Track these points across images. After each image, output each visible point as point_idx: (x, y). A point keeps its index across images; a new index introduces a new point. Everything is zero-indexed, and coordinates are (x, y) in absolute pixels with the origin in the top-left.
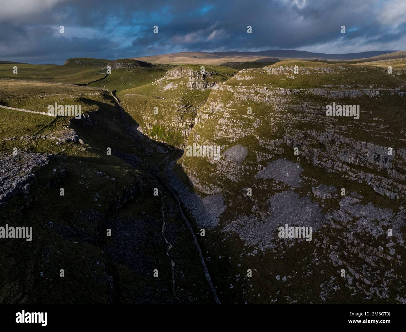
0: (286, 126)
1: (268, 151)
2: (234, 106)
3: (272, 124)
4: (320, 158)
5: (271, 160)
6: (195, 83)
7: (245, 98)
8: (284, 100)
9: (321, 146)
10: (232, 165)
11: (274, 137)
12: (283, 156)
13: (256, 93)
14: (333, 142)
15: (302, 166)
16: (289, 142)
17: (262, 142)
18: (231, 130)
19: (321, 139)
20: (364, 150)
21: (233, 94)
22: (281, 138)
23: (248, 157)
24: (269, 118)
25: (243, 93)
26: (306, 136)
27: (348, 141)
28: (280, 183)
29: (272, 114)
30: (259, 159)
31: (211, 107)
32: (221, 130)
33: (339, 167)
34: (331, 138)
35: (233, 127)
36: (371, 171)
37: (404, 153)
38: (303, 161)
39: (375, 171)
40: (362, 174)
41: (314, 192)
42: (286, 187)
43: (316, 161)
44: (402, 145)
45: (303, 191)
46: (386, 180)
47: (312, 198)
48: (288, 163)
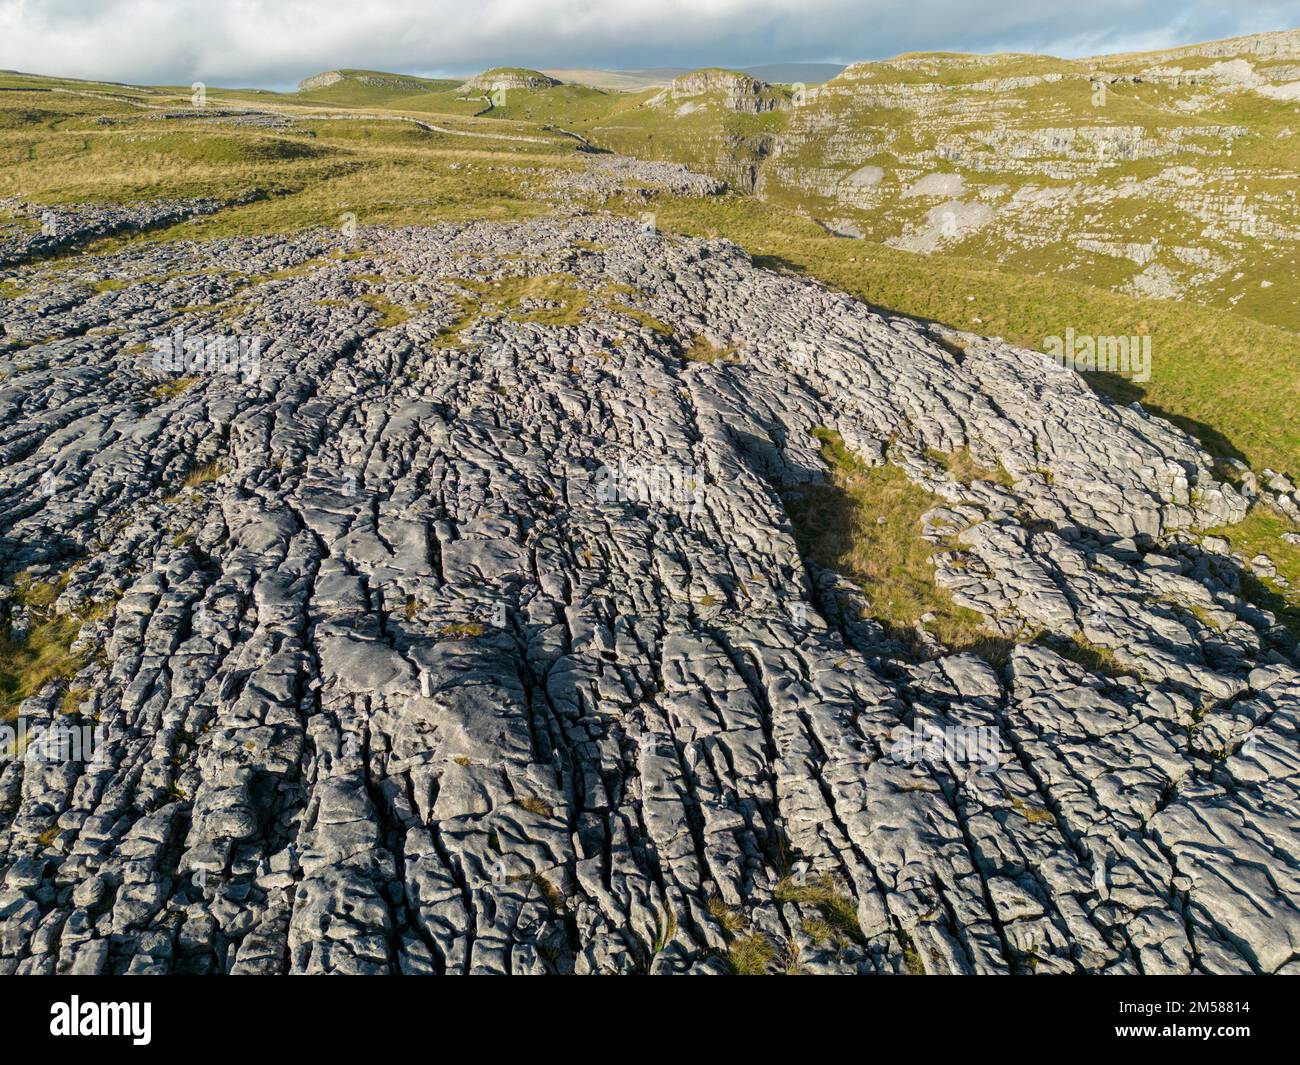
0: (938, 133)
1: (915, 167)
2: (855, 115)
3: (915, 135)
4: (987, 162)
5: (919, 177)
6: (740, 101)
7: (870, 102)
8: (933, 100)
9: (989, 148)
10: (864, 190)
11: (922, 149)
12: (936, 170)
13: (889, 94)
14: (1004, 140)
15: (964, 175)
16: (942, 152)
17: (902, 159)
18: (853, 149)
19: (988, 140)
20: (1042, 138)
21: (851, 97)
22: (931, 148)
23: (884, 178)
24: (909, 127)
25: (868, 95)
26: (968, 140)
27: (1023, 133)
28: (937, 197)
29: (915, 122)
30: (901, 178)
31: (808, 124)
32: (834, 152)
33: (1011, 165)
34: (1001, 137)
35: (856, 144)
36: (1049, 159)
37: (1084, 132)
38: (964, 171)
39: (1053, 158)
40: (1038, 165)
41: (982, 195)
42: (946, 199)
43: (981, 167)
44: (1083, 124)
45: (968, 198)
46: (1064, 163)
47: (980, 201)
48: (943, 177)
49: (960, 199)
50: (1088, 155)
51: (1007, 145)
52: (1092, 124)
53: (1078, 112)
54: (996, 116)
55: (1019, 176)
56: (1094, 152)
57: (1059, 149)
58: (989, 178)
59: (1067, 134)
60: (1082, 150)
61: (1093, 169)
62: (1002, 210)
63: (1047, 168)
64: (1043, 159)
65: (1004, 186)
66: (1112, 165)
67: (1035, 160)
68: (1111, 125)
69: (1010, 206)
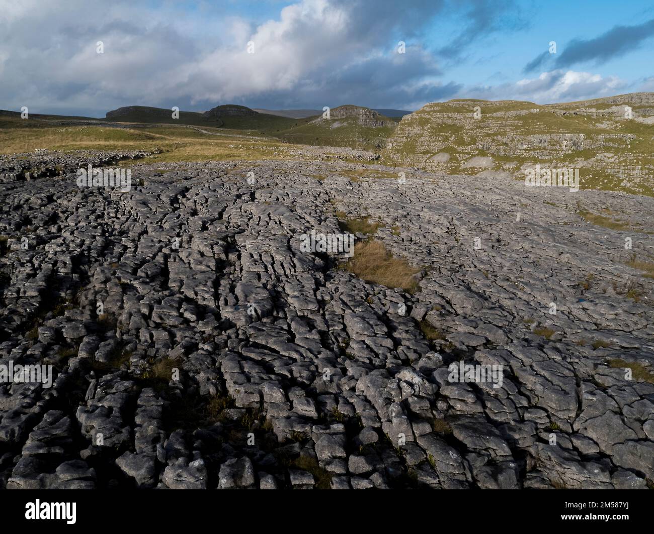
0: (477, 137)
1: (466, 153)
2: (432, 128)
3: (465, 137)
4: (505, 151)
5: (470, 158)
6: (366, 121)
7: (440, 121)
8: (473, 121)
9: (506, 144)
10: (440, 164)
11: (469, 144)
12: (478, 155)
13: (449, 118)
14: (513, 140)
15: (493, 157)
16: (481, 146)
17: (460, 149)
18: (432, 144)
19: (504, 140)
20: (533, 139)
21: (430, 119)
22: (475, 144)
23: (451, 159)
24: (462, 134)
25: (439, 118)
26: (493, 140)
27: (523, 137)
28: (480, 168)
29: (464, 131)
30: (460, 159)
31: (407, 132)
32: (422, 146)
33: (518, 152)
34: (511, 139)
35: (434, 142)
36: (537, 150)
37: (554, 136)
38: (493, 155)
39: (540, 149)
40: (532, 152)
41: (505, 167)
42: (485, 169)
43: (502, 153)
44: (553, 133)
45: (497, 168)
46: (545, 152)
47: (504, 170)
48: (483, 158)
49: (492, 169)
50: (558, 148)
51: (515, 142)
52: (558, 133)
53: (550, 128)
54: (507, 128)
55: (523, 158)
56: (560, 146)
57: (542, 145)
58: (508, 159)
59: (547, 137)
60: (554, 145)
61: (561, 154)
62: (516, 174)
63: (536, 154)
64: (534, 149)
65: (515, 162)
66: (570, 152)
67: (530, 150)
68: (568, 133)
69: (520, 172)
